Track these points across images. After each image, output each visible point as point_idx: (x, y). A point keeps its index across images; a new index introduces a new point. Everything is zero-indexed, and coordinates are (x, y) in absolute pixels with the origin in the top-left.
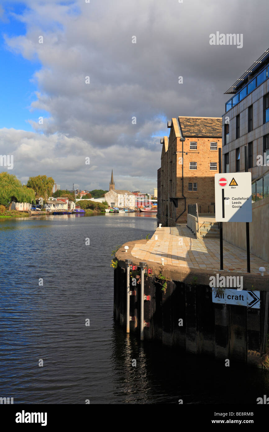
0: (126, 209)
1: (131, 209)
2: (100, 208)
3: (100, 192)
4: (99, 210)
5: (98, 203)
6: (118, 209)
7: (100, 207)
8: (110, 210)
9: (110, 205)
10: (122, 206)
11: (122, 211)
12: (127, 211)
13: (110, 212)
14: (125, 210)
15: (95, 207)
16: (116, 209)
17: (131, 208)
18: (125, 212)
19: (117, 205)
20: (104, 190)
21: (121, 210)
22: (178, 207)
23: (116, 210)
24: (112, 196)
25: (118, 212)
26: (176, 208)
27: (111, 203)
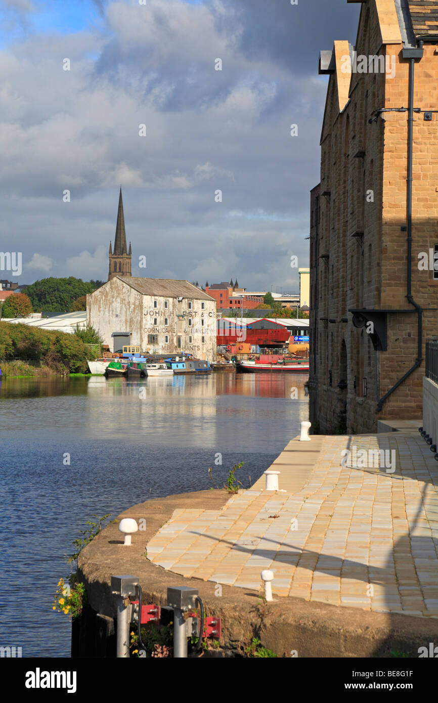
0: (177, 359)
1: (197, 361)
2: (65, 356)
3: (70, 288)
4: (61, 366)
5: (59, 336)
6: (144, 360)
7: (66, 351)
8: (107, 364)
9: (109, 342)
10: (160, 349)
11: (161, 368)
12: (180, 365)
13: (108, 374)
14: (174, 366)
15: (44, 354)
16: (135, 360)
17: (199, 355)
18: (171, 372)
19: (138, 342)
20: (86, 280)
21: (158, 365)
22: (390, 349)
23: (133, 364)
24: (117, 305)
25: (143, 375)
26: (378, 353)
27: (115, 336)
